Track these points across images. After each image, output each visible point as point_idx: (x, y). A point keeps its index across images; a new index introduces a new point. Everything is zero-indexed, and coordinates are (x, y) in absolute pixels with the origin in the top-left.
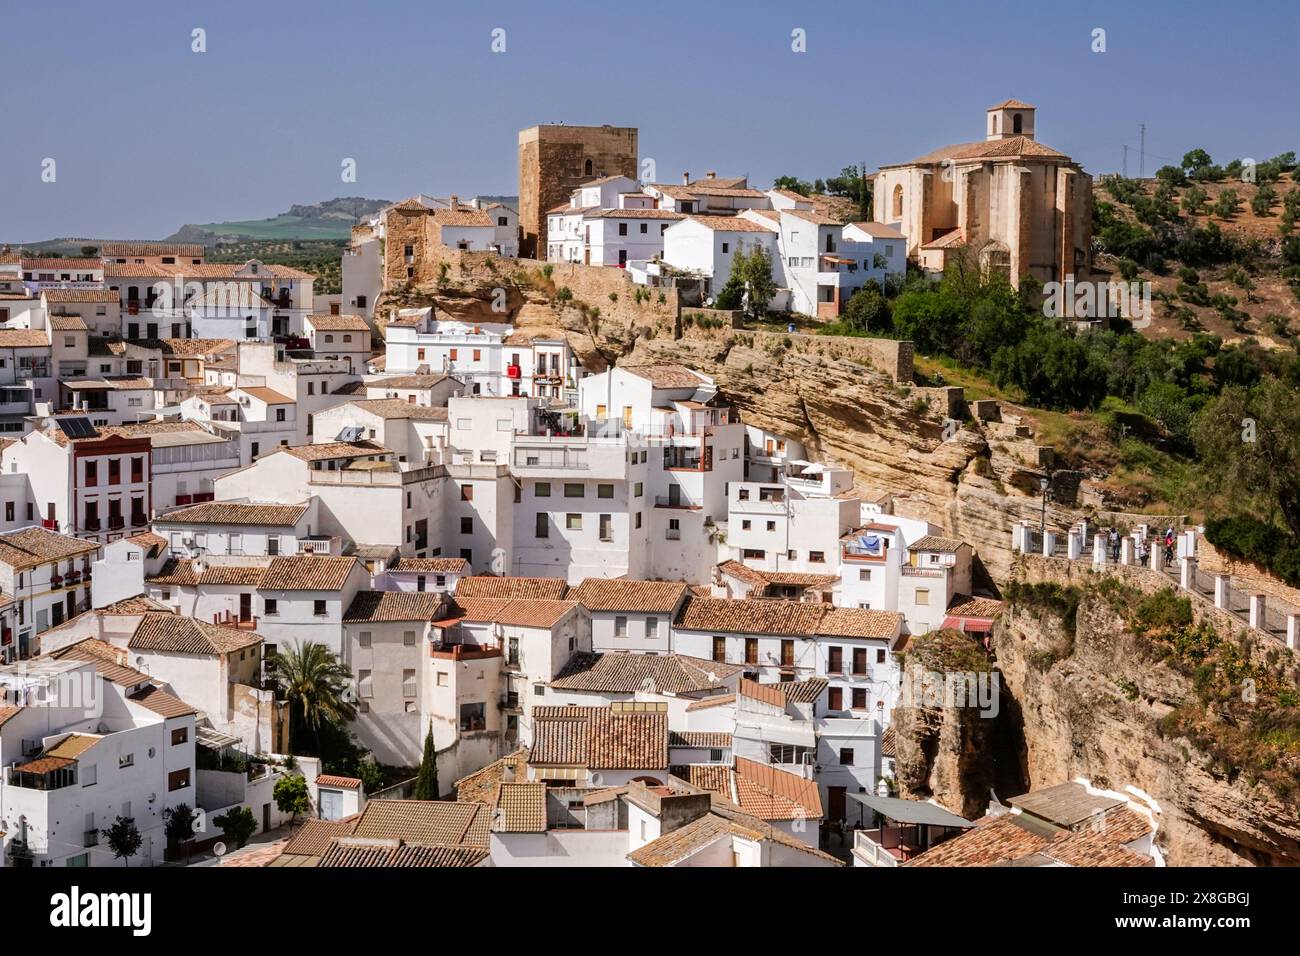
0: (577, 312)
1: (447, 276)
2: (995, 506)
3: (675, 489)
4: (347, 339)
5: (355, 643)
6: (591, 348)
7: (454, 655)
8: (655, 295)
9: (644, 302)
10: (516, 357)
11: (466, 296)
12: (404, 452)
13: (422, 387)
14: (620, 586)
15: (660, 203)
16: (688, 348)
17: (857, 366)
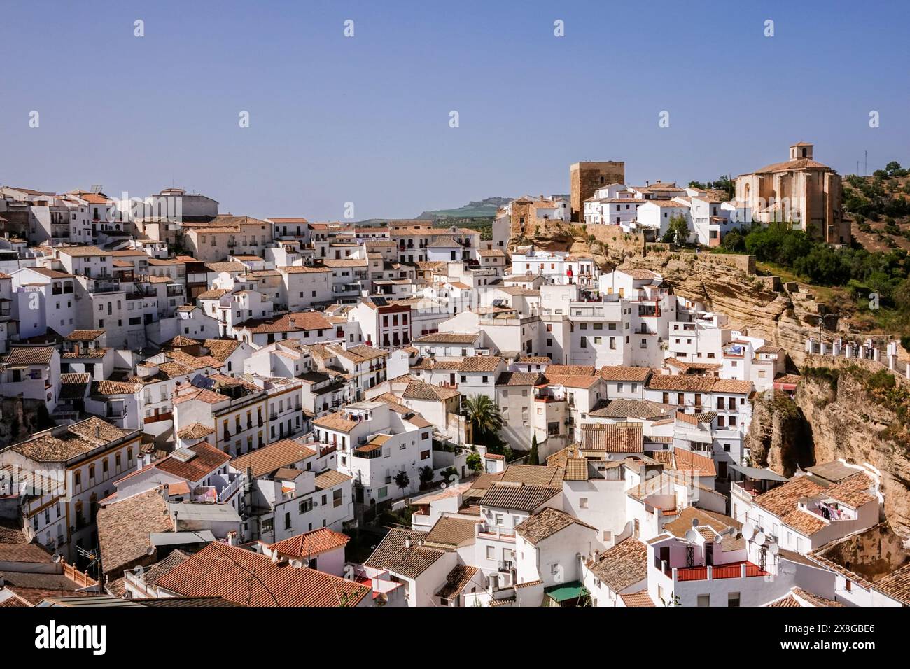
0: (598, 246)
1: (539, 231)
2: (796, 331)
3: (644, 325)
4: (495, 260)
5: (501, 395)
6: (605, 262)
7: (545, 400)
8: (634, 237)
9: (628, 240)
10: (570, 267)
11: (548, 240)
12: (521, 310)
13: (529, 281)
14: (619, 369)
15: (635, 196)
16: (649, 261)
17: (729, 267)
